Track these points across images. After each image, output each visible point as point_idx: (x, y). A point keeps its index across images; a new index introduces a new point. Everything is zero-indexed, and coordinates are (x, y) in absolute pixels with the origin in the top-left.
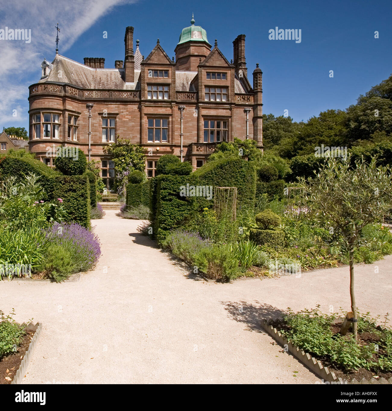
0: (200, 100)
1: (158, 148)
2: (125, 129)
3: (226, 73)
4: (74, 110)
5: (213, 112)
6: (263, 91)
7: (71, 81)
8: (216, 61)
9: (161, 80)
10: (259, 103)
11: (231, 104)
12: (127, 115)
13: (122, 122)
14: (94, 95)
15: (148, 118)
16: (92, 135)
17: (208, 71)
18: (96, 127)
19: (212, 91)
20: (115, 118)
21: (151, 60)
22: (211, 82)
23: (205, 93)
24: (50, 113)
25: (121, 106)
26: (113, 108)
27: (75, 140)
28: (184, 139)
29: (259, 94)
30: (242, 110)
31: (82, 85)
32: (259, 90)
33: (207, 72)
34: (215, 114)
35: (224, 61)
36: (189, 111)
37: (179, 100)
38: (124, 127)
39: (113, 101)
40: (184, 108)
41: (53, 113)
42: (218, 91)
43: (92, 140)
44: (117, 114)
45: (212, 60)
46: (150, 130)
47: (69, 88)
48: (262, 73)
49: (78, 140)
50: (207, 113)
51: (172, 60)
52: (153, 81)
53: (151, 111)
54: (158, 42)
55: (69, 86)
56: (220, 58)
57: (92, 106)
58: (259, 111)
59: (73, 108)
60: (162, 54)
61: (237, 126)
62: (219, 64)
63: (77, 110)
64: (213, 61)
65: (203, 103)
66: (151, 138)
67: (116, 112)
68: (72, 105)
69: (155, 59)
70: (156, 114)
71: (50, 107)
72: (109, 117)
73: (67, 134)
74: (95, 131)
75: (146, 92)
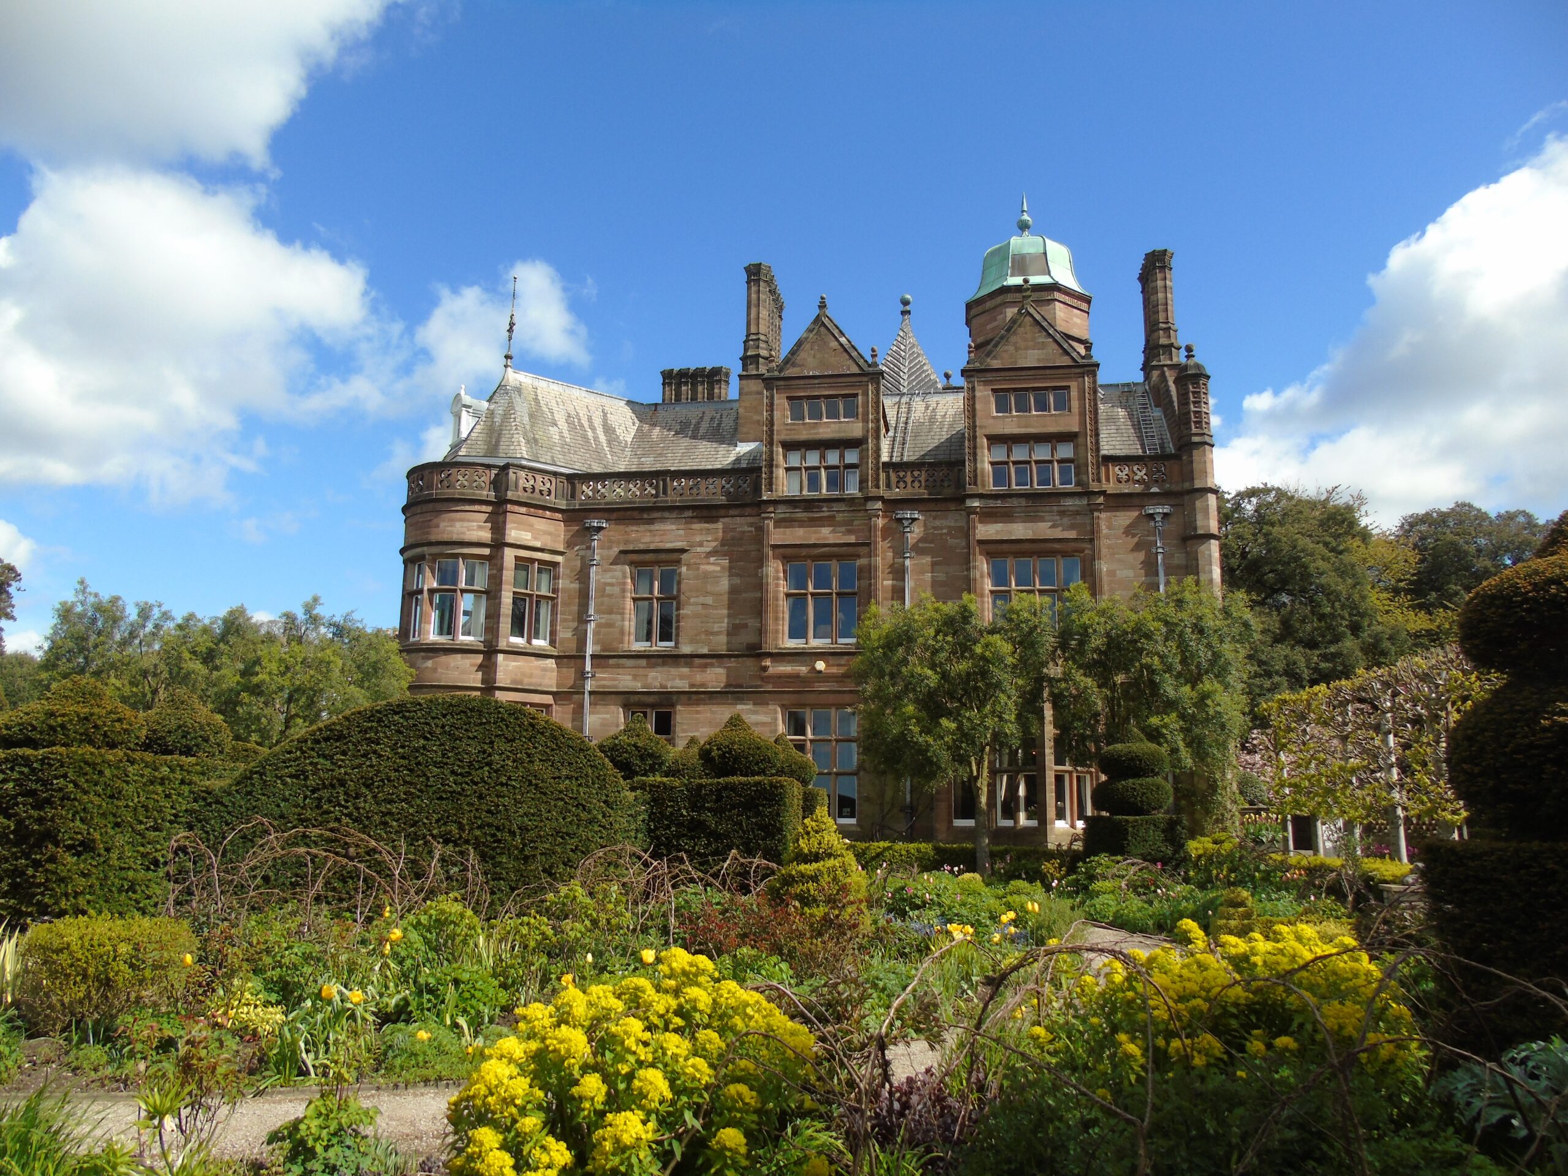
0: (970, 489)
1: (820, 665)
2: (709, 600)
3: (1068, 388)
4: (538, 544)
5: (1019, 530)
6: (1215, 440)
7: (538, 450)
8: (1027, 348)
9: (829, 428)
10: (1198, 484)
11: (1089, 494)
12: (716, 552)
13: (698, 578)
14: (611, 492)
15: (786, 559)
16: (598, 626)
17: (998, 386)
18: (610, 596)
19: (1019, 453)
20: (678, 563)
21: (794, 365)
22: (1011, 424)
23: (992, 463)
24: (456, 556)
25: (697, 525)
26: (669, 532)
27: (540, 643)
29: (1197, 452)
30: (1135, 514)
32: (1196, 439)
33: (995, 391)
34: (1029, 535)
35: (1055, 346)
36: (935, 528)
37: (897, 492)
38: (707, 593)
39: (671, 508)
40: (914, 520)
41: (465, 556)
42: (1039, 452)
43: (595, 643)
44: (683, 551)
45: (1011, 348)
46: (797, 601)
47: (522, 474)
48: (1208, 377)
49: (552, 643)
50: (997, 532)
52: (804, 435)
53: (797, 535)
54: (823, 306)
55: (522, 468)
56: (1041, 338)
57: (600, 529)
58: (1200, 516)
59: (535, 538)
60: (834, 344)
61: (1116, 574)
62: (1039, 360)
63: (550, 545)
64: (1017, 349)
65: (981, 496)
66: (798, 631)
67: (679, 545)
68: (530, 528)
69: (810, 362)
70: (815, 546)
71: (455, 538)
72: (658, 563)
73: (505, 623)
74: (610, 612)
75: (780, 473)
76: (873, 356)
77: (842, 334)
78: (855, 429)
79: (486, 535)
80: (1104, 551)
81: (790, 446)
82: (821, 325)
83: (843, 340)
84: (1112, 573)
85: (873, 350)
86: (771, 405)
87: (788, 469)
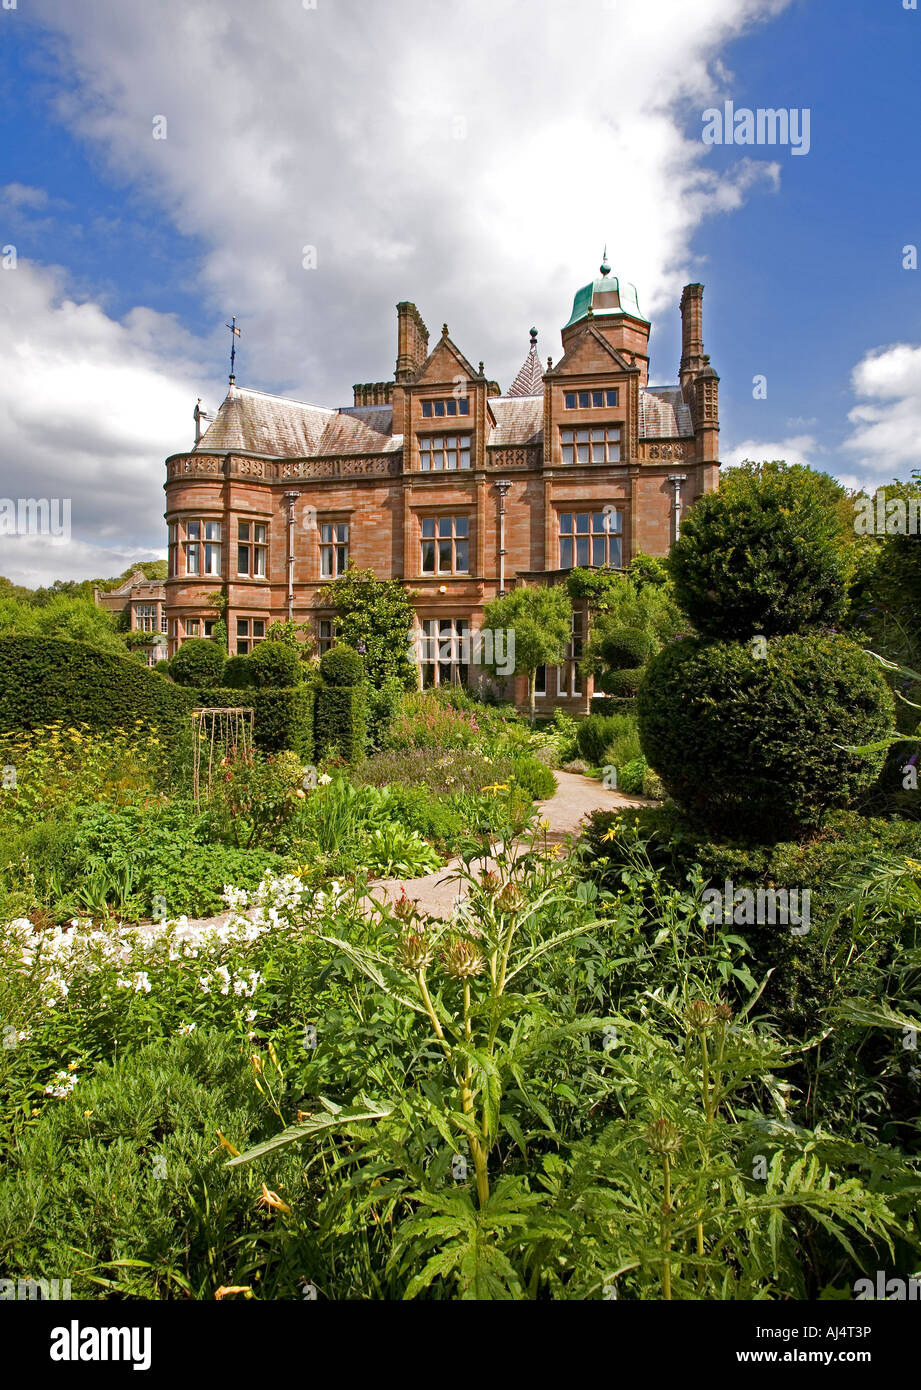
0: (546, 464)
1: (443, 589)
2: (369, 545)
3: (617, 389)
4: (254, 509)
5: (581, 493)
6: (720, 426)
7: (252, 444)
8: (589, 360)
9: (449, 422)
10: (706, 459)
11: (629, 466)
12: (373, 512)
13: (361, 530)
14: (302, 471)
15: (421, 516)
16: (297, 564)
17: (568, 388)
18: (304, 544)
19: (582, 438)
20: (348, 520)
21: (425, 377)
22: (578, 416)
23: (563, 445)
24: (198, 519)
25: (361, 493)
26: (341, 499)
27: (260, 577)
28: (509, 562)
29: (706, 435)
30: (661, 480)
31: (286, 449)
32: (706, 425)
33: (565, 392)
34: (588, 497)
35: (609, 358)
36: (523, 493)
37: (496, 468)
38: (367, 541)
39: (342, 482)
40: (507, 487)
41: (204, 519)
42: (597, 437)
43: (295, 576)
44: (351, 512)
45: (578, 360)
46: (428, 545)
47: (240, 460)
48: (718, 379)
49: (267, 576)
50: (565, 495)
51: (478, 371)
52: (432, 428)
53: (428, 499)
54: (445, 331)
55: (240, 456)
56: (599, 352)
57: (295, 498)
58: (706, 482)
59: (252, 505)
60: (453, 360)
61: (648, 524)
62: (597, 368)
63: (262, 509)
64: (582, 360)
65: (553, 469)
66: (429, 566)
67: (349, 507)
68: (247, 498)
69: (437, 374)
70: (439, 506)
71: (198, 506)
72: (334, 520)
73: (234, 564)
74: (304, 555)
75: (416, 455)
76: (481, 368)
77: (459, 352)
78: (468, 422)
79: (220, 504)
80: (638, 508)
81: (422, 436)
82: (445, 345)
83: (459, 357)
84: (643, 523)
85: (481, 364)
86: (409, 407)
87: (421, 453)
